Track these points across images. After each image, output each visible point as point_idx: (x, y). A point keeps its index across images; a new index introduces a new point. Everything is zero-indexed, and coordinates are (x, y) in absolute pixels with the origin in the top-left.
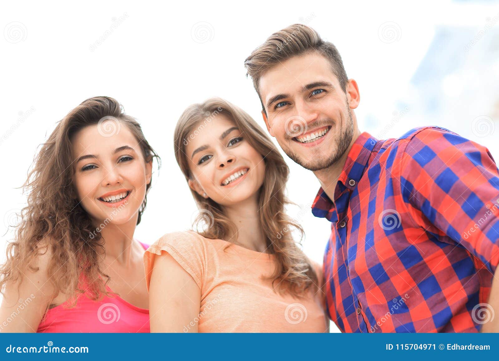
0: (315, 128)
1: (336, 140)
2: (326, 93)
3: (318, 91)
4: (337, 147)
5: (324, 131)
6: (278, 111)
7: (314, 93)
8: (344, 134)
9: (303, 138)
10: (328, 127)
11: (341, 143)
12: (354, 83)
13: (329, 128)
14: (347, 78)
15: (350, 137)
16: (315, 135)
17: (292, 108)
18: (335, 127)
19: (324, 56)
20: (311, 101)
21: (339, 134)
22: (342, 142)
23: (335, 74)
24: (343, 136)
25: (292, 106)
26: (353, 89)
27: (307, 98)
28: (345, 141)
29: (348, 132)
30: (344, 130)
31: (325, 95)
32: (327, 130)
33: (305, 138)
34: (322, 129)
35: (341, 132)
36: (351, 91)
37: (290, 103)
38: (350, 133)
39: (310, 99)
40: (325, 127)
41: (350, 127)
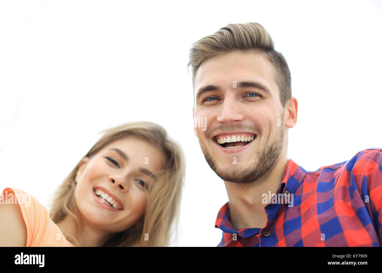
0: (238, 130)
1: (258, 153)
2: (261, 99)
3: (253, 94)
4: (257, 161)
5: (248, 137)
6: (205, 106)
7: (248, 95)
8: (268, 148)
9: (223, 139)
10: (253, 135)
11: (263, 158)
12: (295, 102)
13: (255, 136)
14: (290, 94)
15: (275, 154)
16: (236, 138)
17: (220, 103)
18: (261, 138)
19: (271, 61)
20: (243, 102)
21: (263, 147)
22: (264, 156)
23: (278, 85)
24: (267, 150)
25: (221, 102)
26: (293, 109)
27: (239, 98)
28: (268, 156)
29: (274, 148)
30: (269, 144)
31: (259, 100)
32: (253, 138)
33: (224, 139)
34: (246, 135)
35: (266, 145)
36: (291, 109)
37: (220, 99)
38: (277, 150)
39: (242, 99)
40: (251, 134)
41: (278, 143)
